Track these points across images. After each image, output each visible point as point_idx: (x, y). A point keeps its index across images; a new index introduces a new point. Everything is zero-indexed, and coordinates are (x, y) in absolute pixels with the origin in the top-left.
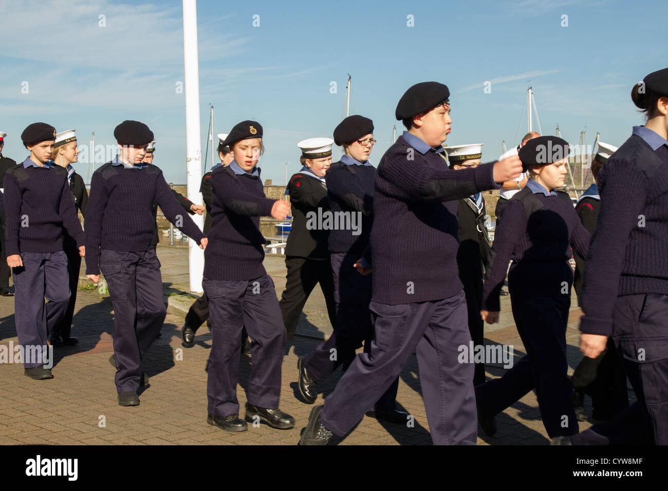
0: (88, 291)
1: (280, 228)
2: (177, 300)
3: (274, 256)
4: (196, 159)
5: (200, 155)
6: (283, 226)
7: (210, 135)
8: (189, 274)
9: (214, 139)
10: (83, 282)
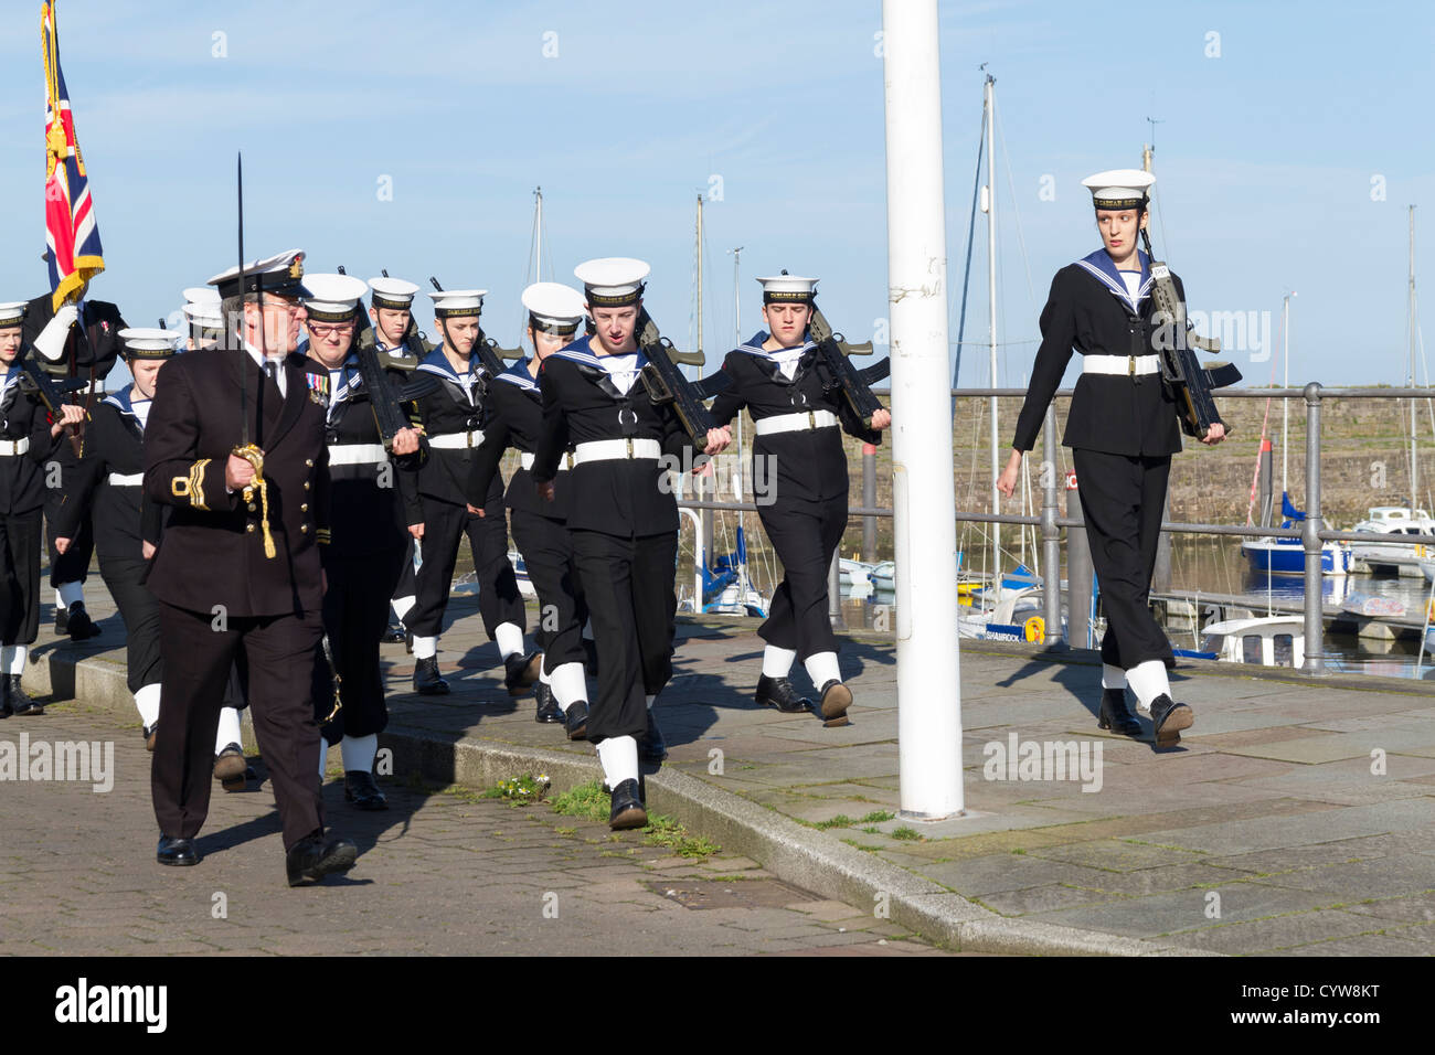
0: (513, 804)
1: (1258, 557)
2: (853, 844)
3: (1233, 671)
4: (925, 292)
5: (943, 278)
6: (1271, 547)
7: (984, 191)
8: (896, 741)
9: (997, 205)
10: (495, 770)
